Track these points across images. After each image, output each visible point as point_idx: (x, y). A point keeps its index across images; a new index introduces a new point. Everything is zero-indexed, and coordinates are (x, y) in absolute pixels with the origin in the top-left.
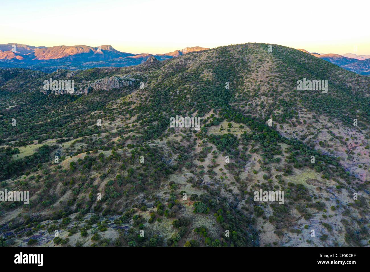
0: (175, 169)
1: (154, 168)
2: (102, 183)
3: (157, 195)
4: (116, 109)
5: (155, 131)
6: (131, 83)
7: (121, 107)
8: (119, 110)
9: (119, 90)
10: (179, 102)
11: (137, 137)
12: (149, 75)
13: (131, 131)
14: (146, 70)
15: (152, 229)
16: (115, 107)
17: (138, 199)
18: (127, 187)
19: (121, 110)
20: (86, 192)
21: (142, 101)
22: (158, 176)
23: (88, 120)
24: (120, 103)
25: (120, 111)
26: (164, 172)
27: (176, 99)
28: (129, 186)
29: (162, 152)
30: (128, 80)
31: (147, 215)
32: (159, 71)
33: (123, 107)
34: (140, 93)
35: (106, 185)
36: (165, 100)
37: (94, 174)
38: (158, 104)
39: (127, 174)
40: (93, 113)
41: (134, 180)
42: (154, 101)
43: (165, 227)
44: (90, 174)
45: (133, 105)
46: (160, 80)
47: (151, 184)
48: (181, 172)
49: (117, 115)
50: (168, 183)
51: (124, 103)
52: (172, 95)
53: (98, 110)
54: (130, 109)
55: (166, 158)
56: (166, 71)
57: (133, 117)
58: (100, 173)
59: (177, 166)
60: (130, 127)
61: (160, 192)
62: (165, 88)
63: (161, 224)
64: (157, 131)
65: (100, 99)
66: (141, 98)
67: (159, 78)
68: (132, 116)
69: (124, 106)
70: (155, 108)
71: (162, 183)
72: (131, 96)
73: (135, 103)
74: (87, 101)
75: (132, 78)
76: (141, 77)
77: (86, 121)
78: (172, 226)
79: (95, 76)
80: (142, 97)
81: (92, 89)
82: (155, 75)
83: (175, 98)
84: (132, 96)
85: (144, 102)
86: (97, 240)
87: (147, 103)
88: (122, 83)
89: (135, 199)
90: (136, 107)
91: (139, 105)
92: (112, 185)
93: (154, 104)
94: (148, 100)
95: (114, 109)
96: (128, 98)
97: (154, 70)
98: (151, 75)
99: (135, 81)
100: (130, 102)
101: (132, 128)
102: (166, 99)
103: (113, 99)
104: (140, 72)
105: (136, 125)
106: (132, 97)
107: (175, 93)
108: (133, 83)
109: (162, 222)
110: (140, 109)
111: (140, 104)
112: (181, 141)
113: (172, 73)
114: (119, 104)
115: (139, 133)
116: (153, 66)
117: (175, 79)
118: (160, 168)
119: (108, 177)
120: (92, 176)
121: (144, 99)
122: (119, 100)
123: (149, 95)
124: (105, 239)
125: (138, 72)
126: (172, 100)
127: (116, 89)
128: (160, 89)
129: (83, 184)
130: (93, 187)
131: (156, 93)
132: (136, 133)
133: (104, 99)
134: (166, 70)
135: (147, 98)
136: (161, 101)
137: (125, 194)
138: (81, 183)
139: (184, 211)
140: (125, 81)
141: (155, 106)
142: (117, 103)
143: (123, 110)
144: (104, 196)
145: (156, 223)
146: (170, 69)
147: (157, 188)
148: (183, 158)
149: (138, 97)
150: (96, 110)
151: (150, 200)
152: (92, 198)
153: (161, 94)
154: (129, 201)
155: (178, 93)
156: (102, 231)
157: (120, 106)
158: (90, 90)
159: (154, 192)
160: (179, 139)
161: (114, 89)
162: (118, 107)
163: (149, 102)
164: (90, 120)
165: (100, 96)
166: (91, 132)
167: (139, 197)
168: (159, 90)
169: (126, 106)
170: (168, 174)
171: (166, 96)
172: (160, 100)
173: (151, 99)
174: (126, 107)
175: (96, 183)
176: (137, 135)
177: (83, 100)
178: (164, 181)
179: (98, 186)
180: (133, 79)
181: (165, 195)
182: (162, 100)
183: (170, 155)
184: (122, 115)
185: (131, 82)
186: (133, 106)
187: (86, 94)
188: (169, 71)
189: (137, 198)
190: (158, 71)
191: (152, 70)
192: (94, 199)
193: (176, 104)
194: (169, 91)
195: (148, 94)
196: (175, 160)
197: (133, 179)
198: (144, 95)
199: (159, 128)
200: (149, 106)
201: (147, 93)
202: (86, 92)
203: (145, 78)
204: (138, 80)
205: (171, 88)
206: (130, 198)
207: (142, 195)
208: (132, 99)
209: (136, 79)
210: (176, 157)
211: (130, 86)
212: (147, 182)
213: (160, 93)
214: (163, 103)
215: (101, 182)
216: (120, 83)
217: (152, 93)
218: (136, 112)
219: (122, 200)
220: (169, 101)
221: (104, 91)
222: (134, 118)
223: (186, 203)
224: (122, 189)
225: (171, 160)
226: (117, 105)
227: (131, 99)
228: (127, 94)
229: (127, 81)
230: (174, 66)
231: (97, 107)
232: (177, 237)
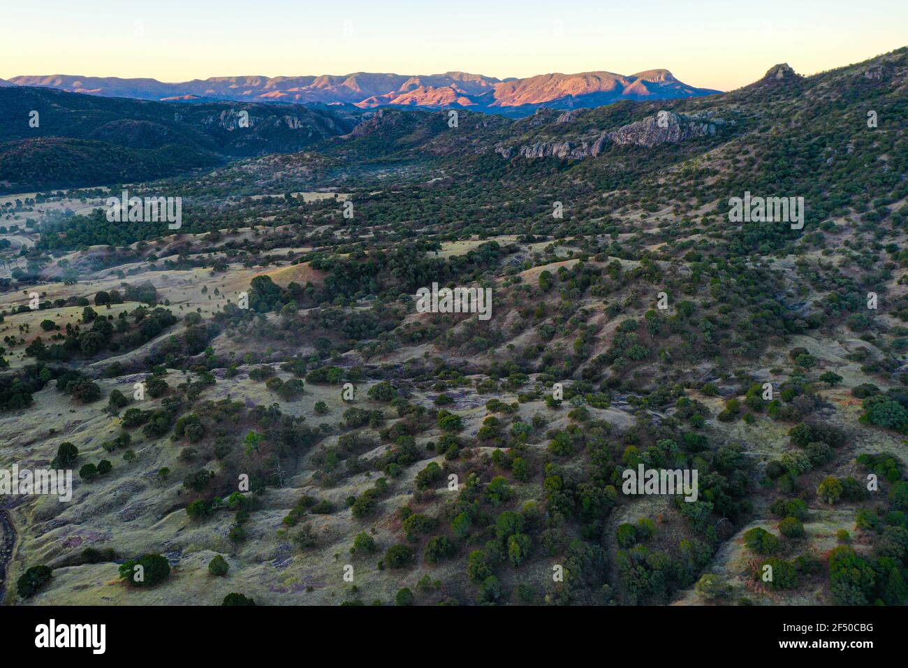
0: (812, 325)
1: (750, 310)
2: (608, 324)
3: (751, 373)
4: (665, 185)
5: (766, 237)
6: (713, 130)
7: (678, 181)
8: (672, 188)
9: (678, 147)
10: (849, 172)
11: (713, 246)
12: (765, 110)
13: (697, 232)
14: (759, 99)
15: (726, 435)
16: (662, 181)
17: (695, 372)
18: (670, 342)
19: (677, 189)
20: (567, 335)
21: (737, 169)
22: (760, 332)
23: (591, 206)
24: (677, 173)
25: (674, 191)
26: (779, 323)
27: (841, 167)
28: (676, 340)
29: (779, 281)
30: (705, 122)
31: (717, 405)
32: (797, 101)
33: (682, 182)
34: (736, 149)
35: (618, 329)
36: (806, 166)
37: (592, 303)
38: (784, 177)
39: (674, 313)
40: (605, 195)
41: (691, 329)
42: (774, 169)
43: (765, 438)
44: (582, 301)
45: (710, 178)
46: (797, 122)
47: (737, 345)
48: (830, 333)
49: (665, 198)
50: (787, 352)
51: (687, 174)
52: (829, 155)
53: (619, 189)
54: (700, 188)
55: (790, 295)
56: (821, 99)
57: (707, 205)
58: (606, 303)
59: (823, 319)
60: (694, 223)
61: (760, 368)
62: (809, 138)
63: (755, 430)
64: (772, 238)
65: (627, 166)
66: (738, 161)
67: (795, 118)
68: (704, 202)
69: (687, 180)
70: (774, 186)
71: (770, 349)
72: (708, 156)
73: (716, 173)
74: (596, 170)
75: (719, 117)
76: (743, 116)
77: (587, 210)
78: (788, 439)
79: (623, 119)
80: (738, 157)
81: (612, 143)
82: (784, 110)
83: (838, 163)
84: (712, 157)
85: (742, 172)
86: (582, 420)
87: (753, 172)
88: (689, 129)
89: (689, 370)
90: (718, 182)
91: (726, 178)
92: (632, 330)
93: (772, 175)
94: (756, 167)
95: (659, 186)
96: (700, 163)
97: (783, 98)
98: (773, 112)
99: (723, 125)
100: (703, 170)
101: (701, 227)
102: (809, 164)
103: (659, 168)
104: (741, 104)
105: (713, 220)
106: (709, 159)
107: (842, 150)
108: (717, 130)
109: (757, 426)
110: (730, 188)
111: (729, 174)
112: (844, 264)
113: (838, 102)
114: (673, 174)
115: (720, 236)
116: (782, 89)
117: (845, 117)
118: (770, 314)
119: (624, 313)
120: (588, 307)
121: (745, 163)
122: (676, 166)
123: (759, 155)
124: (602, 421)
125: (735, 106)
126: (828, 168)
127: (670, 144)
128: (793, 139)
129: (564, 320)
130: (585, 328)
131: (781, 147)
132: (711, 236)
133: (638, 166)
134: (819, 96)
135: (752, 162)
136: (794, 170)
137: (663, 354)
138: (559, 316)
139: (829, 415)
140: (696, 125)
141: (774, 182)
142: (668, 174)
143: (684, 187)
144: (610, 351)
145: (741, 424)
146: (834, 93)
147: (753, 356)
148: (843, 302)
149: (726, 158)
150: (613, 189)
151: (727, 380)
152: (580, 351)
153: (796, 154)
154: (672, 373)
155: (850, 151)
156: (595, 406)
157: (675, 180)
158: (607, 145)
159: (744, 366)
160: (836, 259)
161: (666, 143)
162: (671, 183)
163: (759, 169)
164: (598, 207)
165: (627, 160)
166: (597, 230)
167: (698, 368)
168: (790, 142)
169: (691, 179)
170: (792, 332)
171: (812, 157)
172: (789, 167)
173: (764, 165)
174: (692, 182)
175: (594, 320)
176: (714, 241)
177: (586, 168)
178: (776, 344)
179: (598, 329)
180: (721, 121)
181: (776, 378)
182: (797, 167)
183: (802, 292)
184: (678, 199)
185: (712, 126)
186: (710, 181)
187: (595, 155)
188: (829, 98)
189: (694, 370)
190: (794, 101)
191: (778, 99)
192: (585, 354)
193: (840, 178)
194: (824, 145)
195: (757, 150)
196: (818, 305)
197: (688, 325)
198: (747, 152)
199: (776, 231)
200: (756, 179)
201: (754, 148)
202: (595, 150)
203: (754, 118)
204: (733, 122)
205: (831, 137)
206: (675, 366)
207: (706, 366)
208: (710, 163)
209: (729, 119)
210: (822, 298)
211: (708, 136)
212: (724, 340)
213: (792, 149)
214: (797, 174)
215: (607, 322)
216: (682, 128)
217: (769, 149)
218: (717, 195)
219: (654, 367)
220: (819, 171)
221: (639, 148)
222: (708, 208)
223: (838, 400)
224: (657, 345)
225: (804, 304)
226: (668, 177)
227: (707, 163)
228: (696, 154)
229: (702, 125)
230: (847, 86)
231: (617, 184)
232: (798, 461)
